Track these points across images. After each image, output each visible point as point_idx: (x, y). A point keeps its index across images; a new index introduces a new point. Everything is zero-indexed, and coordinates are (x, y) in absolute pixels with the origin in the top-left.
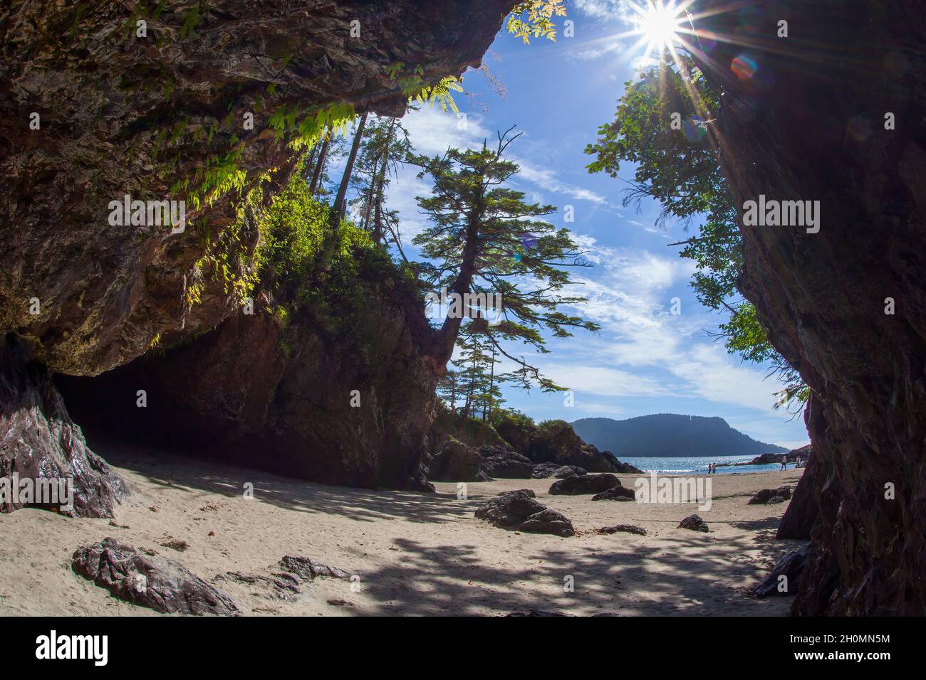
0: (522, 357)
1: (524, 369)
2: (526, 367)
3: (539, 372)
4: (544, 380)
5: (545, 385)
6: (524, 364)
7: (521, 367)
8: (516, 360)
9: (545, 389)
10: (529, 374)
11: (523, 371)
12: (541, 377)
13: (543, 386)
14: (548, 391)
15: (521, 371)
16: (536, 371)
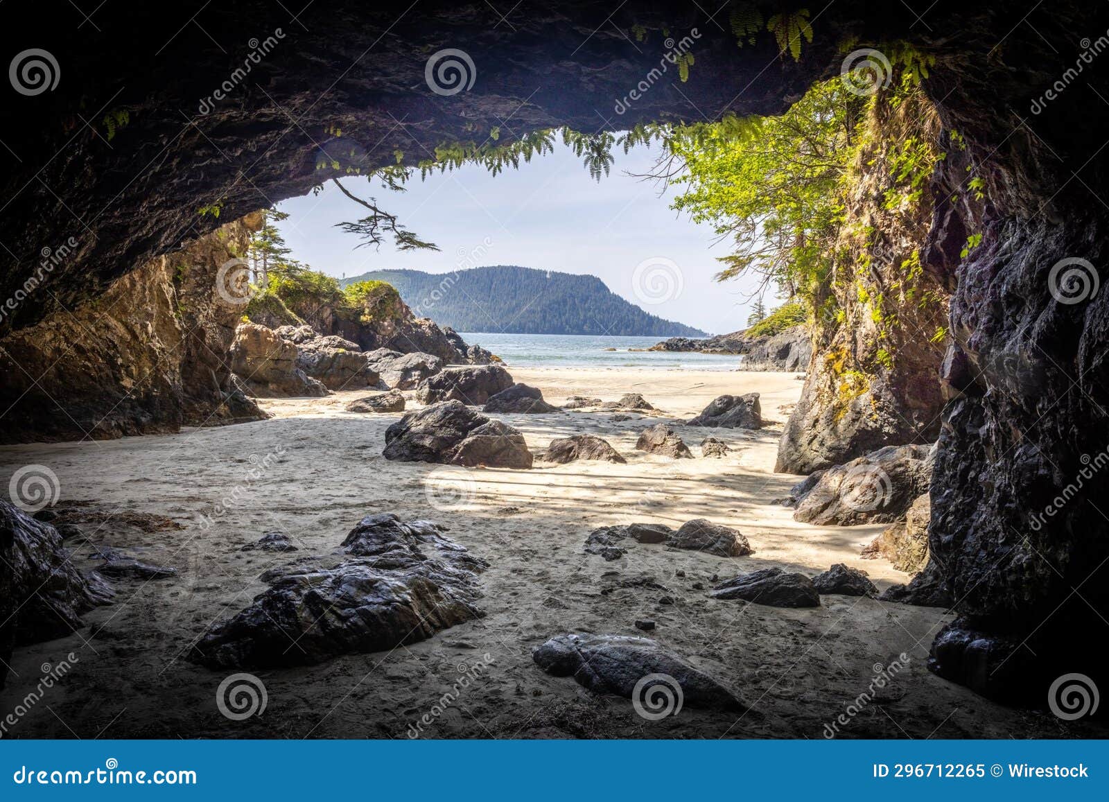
0: (373, 199)
1: (375, 217)
2: (378, 214)
3: (396, 223)
4: (405, 233)
5: (403, 240)
6: (375, 209)
7: (371, 213)
8: (365, 203)
9: (402, 245)
10: (381, 223)
11: (373, 220)
12: (399, 229)
13: (400, 242)
14: (406, 248)
15: (369, 219)
16: (393, 219)
